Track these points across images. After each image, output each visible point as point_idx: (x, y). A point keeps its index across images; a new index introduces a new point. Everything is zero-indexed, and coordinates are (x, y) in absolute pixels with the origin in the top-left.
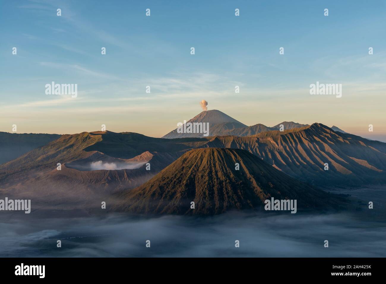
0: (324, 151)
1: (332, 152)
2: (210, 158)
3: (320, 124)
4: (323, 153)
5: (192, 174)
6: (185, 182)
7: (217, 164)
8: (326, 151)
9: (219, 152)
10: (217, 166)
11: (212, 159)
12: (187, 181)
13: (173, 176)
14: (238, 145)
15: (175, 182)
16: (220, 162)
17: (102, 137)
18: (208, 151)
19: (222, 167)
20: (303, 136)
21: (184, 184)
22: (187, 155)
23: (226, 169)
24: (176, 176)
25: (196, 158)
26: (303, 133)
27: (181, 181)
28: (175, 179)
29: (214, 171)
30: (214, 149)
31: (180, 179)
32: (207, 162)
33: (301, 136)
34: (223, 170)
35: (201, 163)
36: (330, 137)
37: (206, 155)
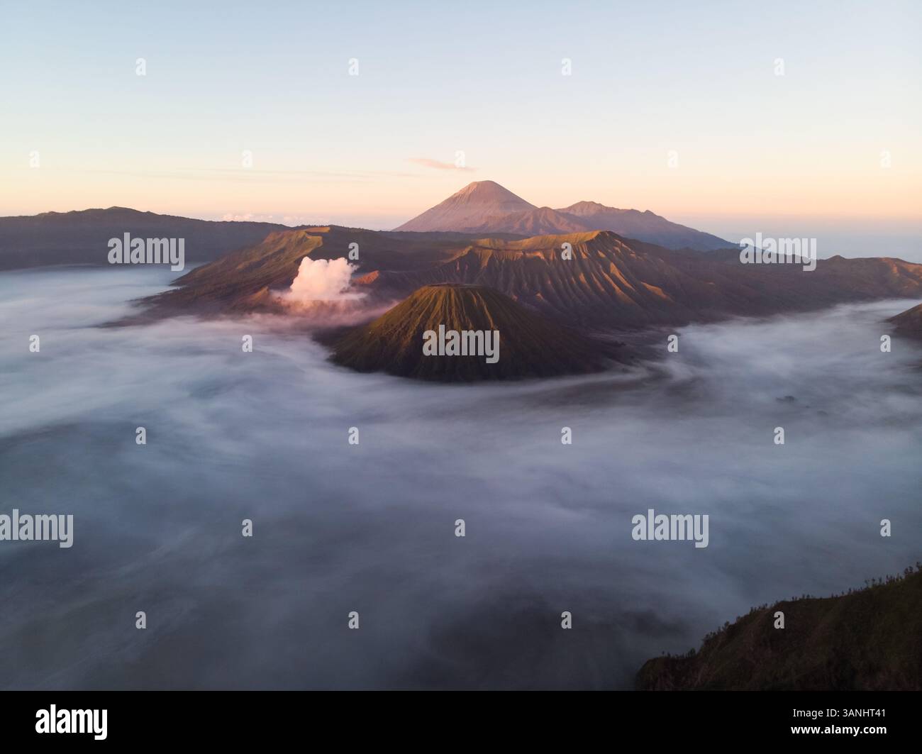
0: (608, 272)
1: (618, 275)
2: (446, 301)
3: (609, 232)
4: (606, 276)
5: (421, 322)
6: (412, 333)
7: (454, 310)
8: (611, 272)
9: (457, 294)
10: (454, 314)
11: (448, 302)
12: (414, 333)
13: (399, 323)
14: (497, 261)
15: (399, 332)
16: (458, 307)
17: (323, 241)
18: (444, 291)
19: (459, 315)
20: (583, 251)
21: (411, 337)
22: (417, 294)
23: (464, 318)
24: (401, 324)
25: (428, 300)
26: (583, 246)
27: (406, 332)
28: (400, 329)
29: (449, 320)
30: (452, 290)
31: (406, 329)
32: (442, 307)
33: (581, 251)
34: (460, 320)
35: (434, 307)
36: (620, 251)
37: (441, 298)
